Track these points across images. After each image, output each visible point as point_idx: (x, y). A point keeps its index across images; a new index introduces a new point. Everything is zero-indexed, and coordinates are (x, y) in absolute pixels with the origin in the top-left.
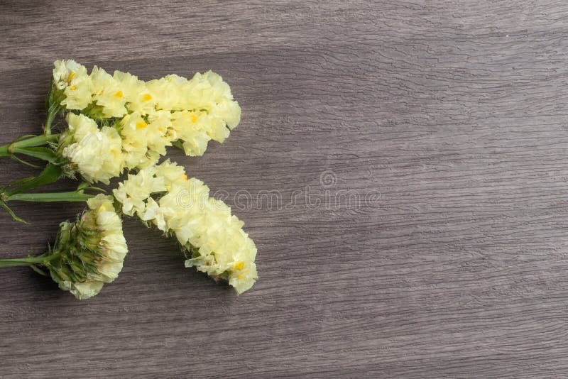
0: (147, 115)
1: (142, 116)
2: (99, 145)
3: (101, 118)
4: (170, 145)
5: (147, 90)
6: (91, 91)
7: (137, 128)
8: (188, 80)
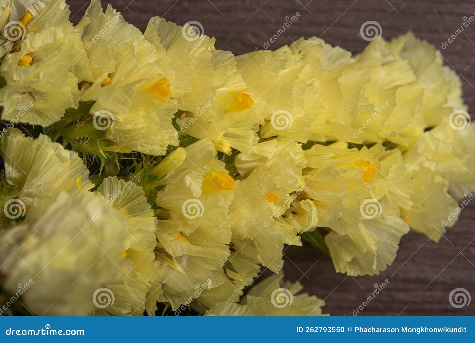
0: (235, 152)
1: (220, 155)
2: (93, 241)
3: (101, 152)
4: (297, 242)
5: (239, 77)
6: (77, 69)
7: (205, 192)
8: (354, 54)
